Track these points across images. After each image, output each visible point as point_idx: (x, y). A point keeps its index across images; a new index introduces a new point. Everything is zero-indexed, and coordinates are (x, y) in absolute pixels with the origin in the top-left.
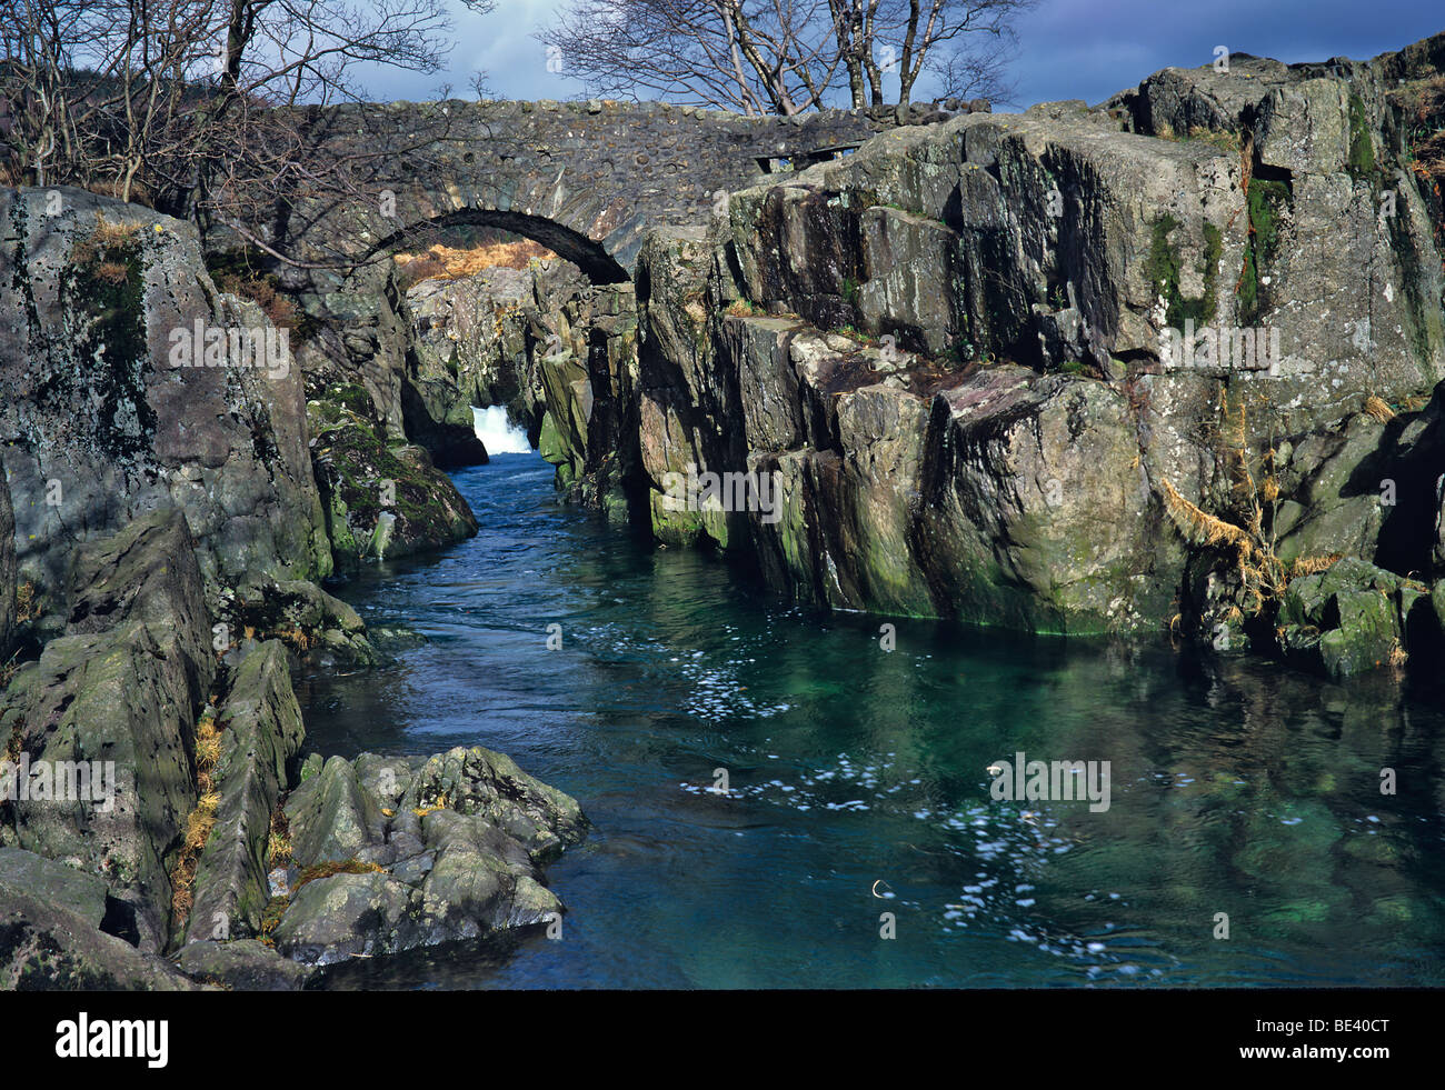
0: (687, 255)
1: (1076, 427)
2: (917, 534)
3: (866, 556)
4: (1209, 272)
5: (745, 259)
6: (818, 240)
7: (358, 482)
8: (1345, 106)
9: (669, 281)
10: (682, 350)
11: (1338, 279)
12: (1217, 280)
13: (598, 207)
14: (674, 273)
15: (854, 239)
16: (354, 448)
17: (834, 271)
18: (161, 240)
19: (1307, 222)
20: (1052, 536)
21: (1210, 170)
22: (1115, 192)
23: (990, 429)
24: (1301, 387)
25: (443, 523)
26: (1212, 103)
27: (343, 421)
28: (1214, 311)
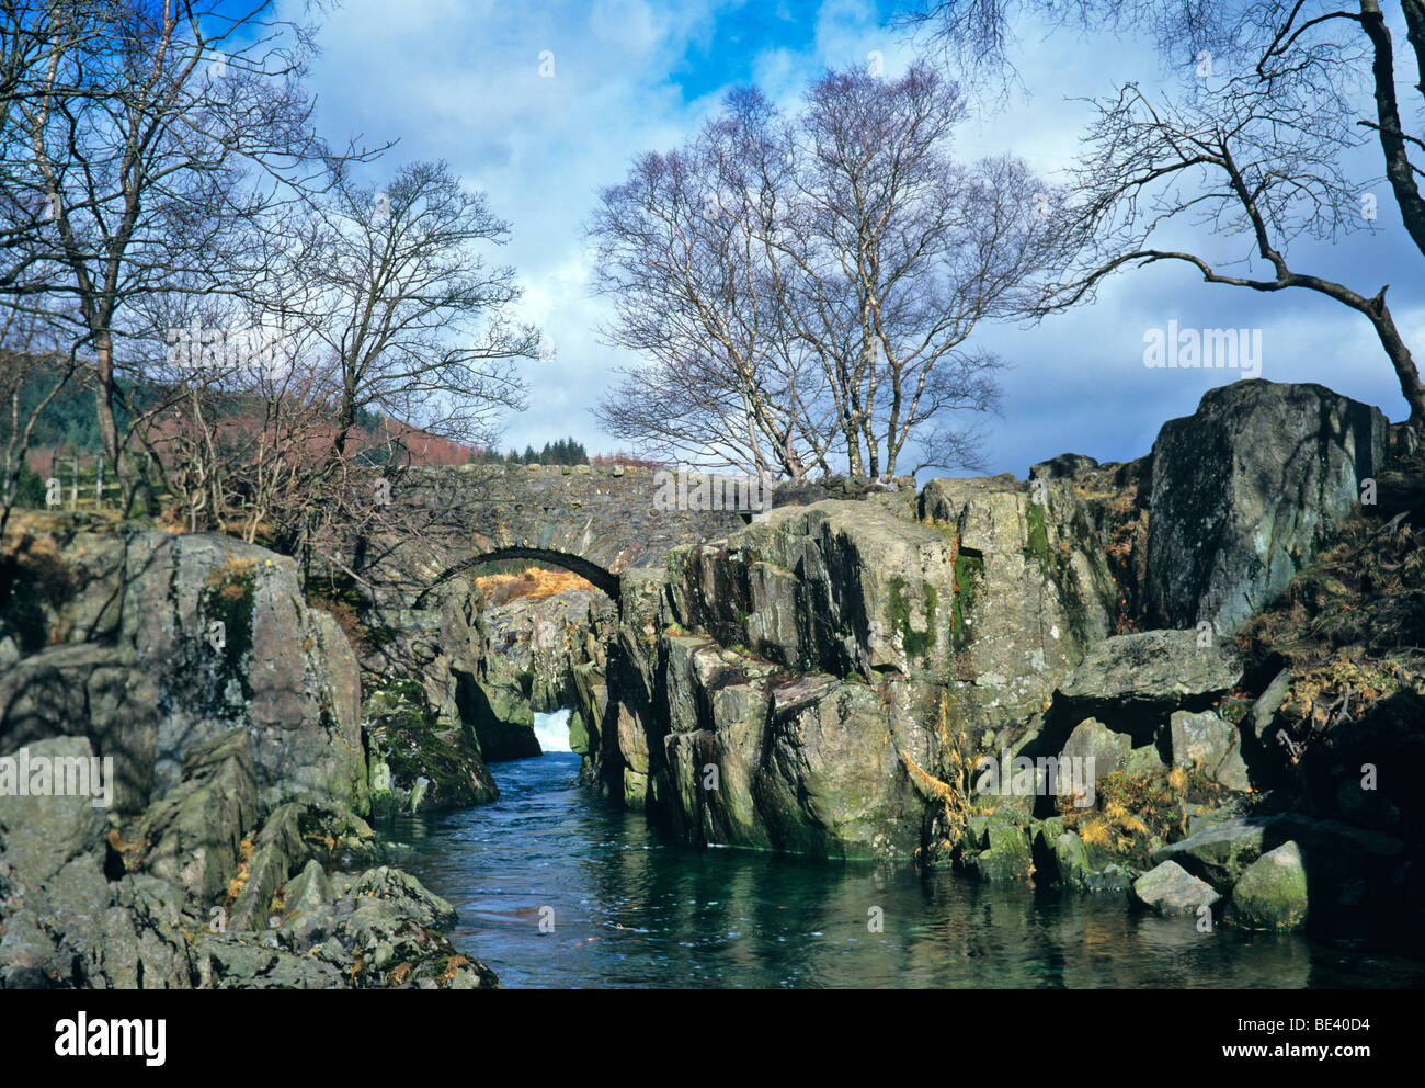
0: (648, 590)
1: (843, 714)
2: (757, 788)
3: (729, 806)
4: (929, 615)
5: (677, 595)
6: (722, 582)
7: (404, 754)
8: (1022, 511)
9: (634, 608)
10: (641, 659)
11: (1019, 623)
12: (935, 621)
13: (618, 549)
14: (637, 603)
15: (745, 584)
16: (404, 727)
17: (733, 606)
18: (269, 571)
19: (995, 585)
20: (831, 789)
21: (928, 550)
22: (866, 562)
23: (791, 715)
24: (997, 694)
25: (469, 789)
26: (949, 504)
27: (400, 708)
28: (934, 641)
